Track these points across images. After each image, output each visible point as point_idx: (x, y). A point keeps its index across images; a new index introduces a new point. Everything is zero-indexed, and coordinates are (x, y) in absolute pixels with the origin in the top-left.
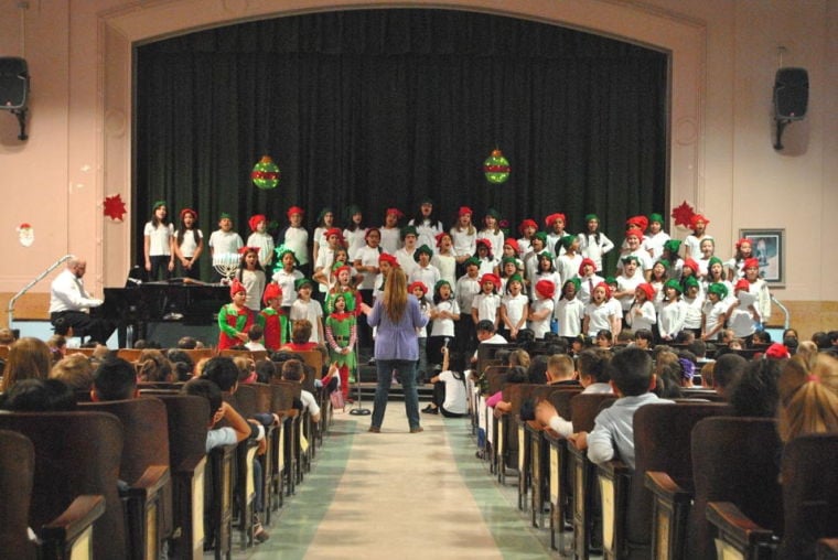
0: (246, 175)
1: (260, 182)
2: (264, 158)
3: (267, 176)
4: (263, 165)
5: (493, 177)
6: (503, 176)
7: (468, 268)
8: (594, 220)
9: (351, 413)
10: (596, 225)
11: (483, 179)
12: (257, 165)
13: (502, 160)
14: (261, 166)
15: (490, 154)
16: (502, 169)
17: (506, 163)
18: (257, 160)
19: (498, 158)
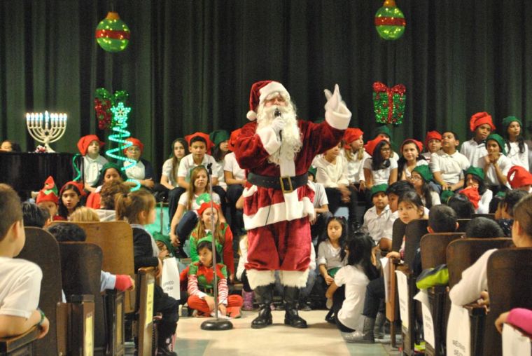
0: (89, 34)
1: (105, 42)
2: (110, 14)
3: (113, 35)
5: (386, 32)
6: (398, 30)
7: (375, 199)
8: (515, 123)
9: (203, 327)
10: (519, 129)
11: (374, 34)
12: (102, 23)
13: (396, 11)
14: (107, 23)
15: (382, 5)
16: (397, 22)
17: (401, 15)
18: (102, 16)
19: (391, 8)
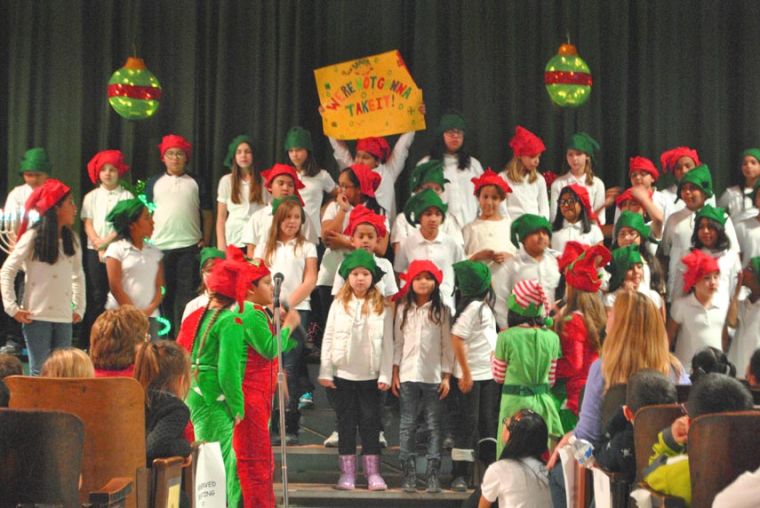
0: (97, 89)
1: (121, 103)
2: (131, 61)
3: (134, 92)
4: (128, 74)
5: (562, 94)
6: (581, 91)
11: (543, 98)
12: (118, 73)
13: (578, 62)
14: (124, 76)
15: (555, 52)
16: (579, 79)
17: (585, 68)
18: (119, 64)
19: (570, 57)
